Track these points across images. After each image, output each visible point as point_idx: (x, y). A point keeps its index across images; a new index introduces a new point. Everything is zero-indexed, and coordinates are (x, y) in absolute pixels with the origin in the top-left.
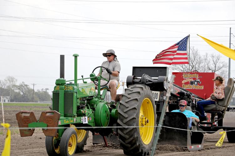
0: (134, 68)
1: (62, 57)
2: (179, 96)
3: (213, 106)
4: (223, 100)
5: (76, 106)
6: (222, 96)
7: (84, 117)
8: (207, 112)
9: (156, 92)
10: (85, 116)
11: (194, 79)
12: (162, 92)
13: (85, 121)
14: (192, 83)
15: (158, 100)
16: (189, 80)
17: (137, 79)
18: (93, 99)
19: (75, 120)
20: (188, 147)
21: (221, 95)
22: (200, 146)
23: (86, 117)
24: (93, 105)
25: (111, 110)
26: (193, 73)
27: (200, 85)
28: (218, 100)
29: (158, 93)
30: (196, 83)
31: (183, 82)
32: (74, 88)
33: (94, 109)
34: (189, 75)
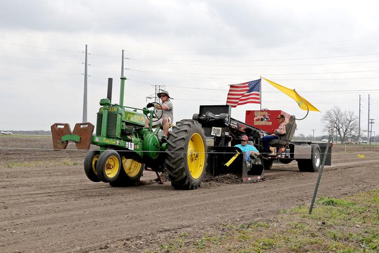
0: (202, 107)
1: (110, 80)
2: (245, 132)
3: (276, 141)
4: (284, 135)
5: (119, 128)
6: (284, 132)
7: (130, 143)
8: (273, 146)
9: (219, 128)
10: (132, 142)
11: (264, 116)
12: (224, 128)
13: (131, 148)
14: (262, 120)
15: (219, 135)
16: (260, 117)
17: (203, 116)
18: (143, 129)
19: (118, 143)
20: (244, 179)
21: (282, 130)
22: (259, 177)
23: (133, 144)
24: (142, 135)
25: (161, 144)
26: (263, 111)
27: (269, 121)
28: (281, 135)
29: (220, 129)
30: (265, 119)
31: (255, 119)
32: (118, 109)
33: (142, 139)
34: (260, 113)
